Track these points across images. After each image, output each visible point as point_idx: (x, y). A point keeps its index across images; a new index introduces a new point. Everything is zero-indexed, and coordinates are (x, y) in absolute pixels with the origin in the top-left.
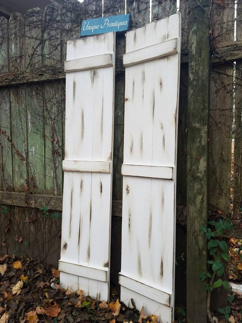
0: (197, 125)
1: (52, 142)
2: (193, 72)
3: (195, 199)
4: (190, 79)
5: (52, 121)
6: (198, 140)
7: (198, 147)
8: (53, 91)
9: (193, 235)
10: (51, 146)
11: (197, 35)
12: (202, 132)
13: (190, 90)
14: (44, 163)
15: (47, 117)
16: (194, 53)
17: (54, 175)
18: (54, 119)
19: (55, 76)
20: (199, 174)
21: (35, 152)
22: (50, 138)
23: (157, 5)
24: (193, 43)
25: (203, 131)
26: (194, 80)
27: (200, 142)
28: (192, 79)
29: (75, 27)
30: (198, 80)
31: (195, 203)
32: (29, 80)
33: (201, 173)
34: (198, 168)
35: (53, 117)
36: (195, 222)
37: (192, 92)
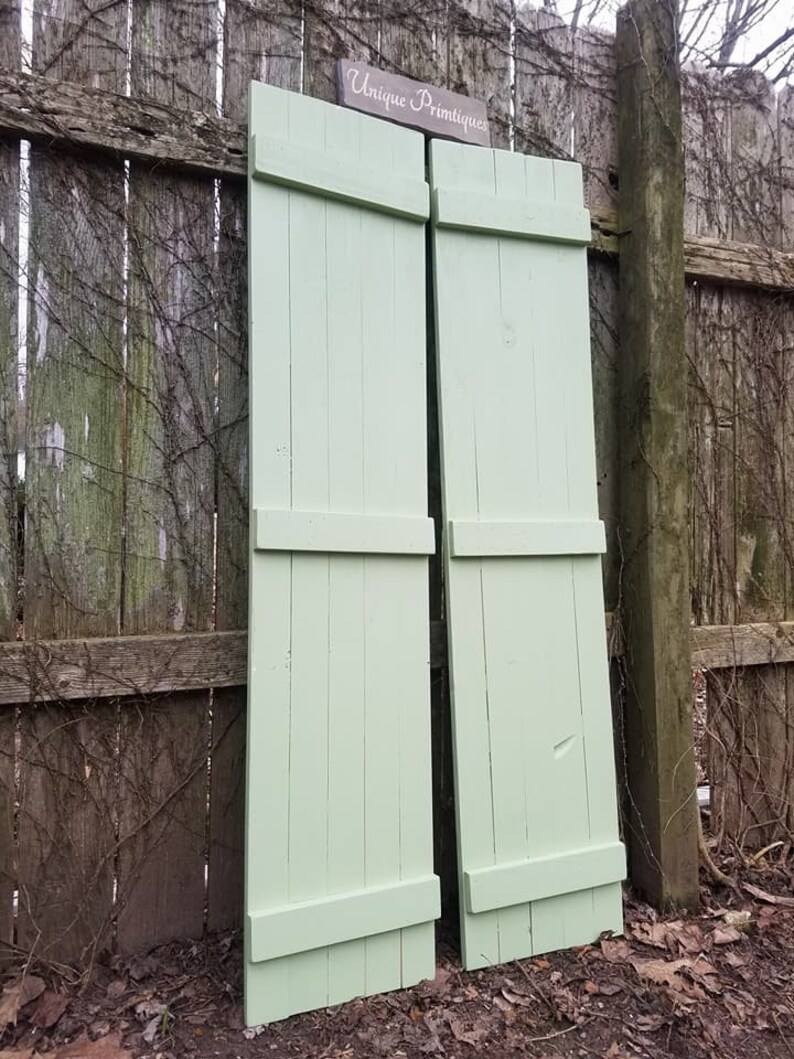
2: (658, 281)
3: (668, 583)
4: (653, 296)
5: (168, 332)
6: (671, 443)
7: (672, 460)
8: (176, 210)
9: (666, 670)
11: (663, 198)
12: (676, 425)
13: (653, 321)
15: (144, 307)
16: (658, 235)
17: (169, 553)
18: (181, 325)
20: (674, 524)
21: (67, 452)
22: (153, 397)
24: (655, 213)
26: (659, 298)
27: (675, 447)
28: (656, 297)
30: (667, 302)
31: (667, 593)
33: (676, 520)
34: (671, 511)
35: (174, 312)
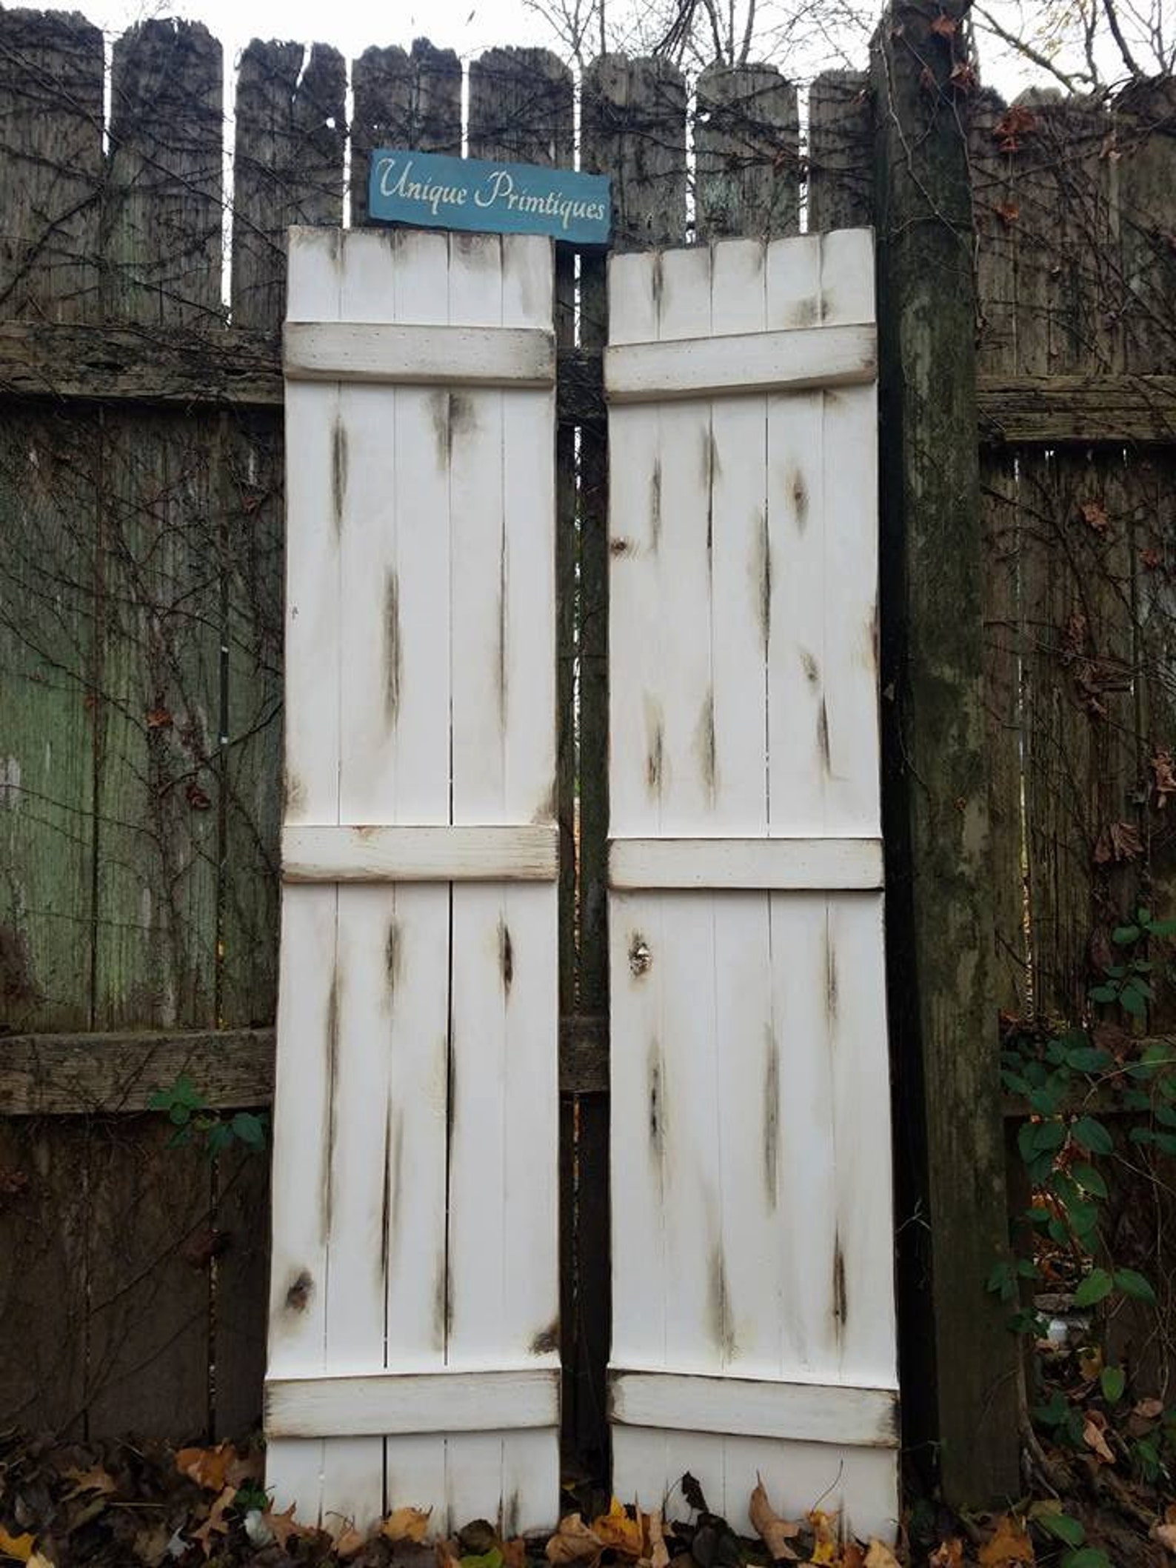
0: (948, 673)
1: (154, 738)
2: (923, 467)
3: (952, 969)
4: (912, 492)
5: (156, 622)
6: (954, 731)
7: (956, 759)
8: (165, 461)
9: (951, 1115)
10: (140, 755)
11: (933, 329)
12: (965, 699)
13: (914, 534)
14: (88, 852)
15: (123, 595)
16: (924, 391)
17: (156, 918)
18: (173, 612)
19: (198, 387)
20: (963, 867)
21: (23, 790)
22: (135, 711)
23: (719, 171)
24: (917, 356)
25: (969, 698)
26: (926, 495)
27: (962, 738)
28: (919, 493)
29: (314, 168)
30: (941, 500)
31: (951, 984)
32: (17, 383)
33: (968, 861)
34: (958, 844)
35: (163, 596)
36: (954, 1063)
37: (921, 542)
